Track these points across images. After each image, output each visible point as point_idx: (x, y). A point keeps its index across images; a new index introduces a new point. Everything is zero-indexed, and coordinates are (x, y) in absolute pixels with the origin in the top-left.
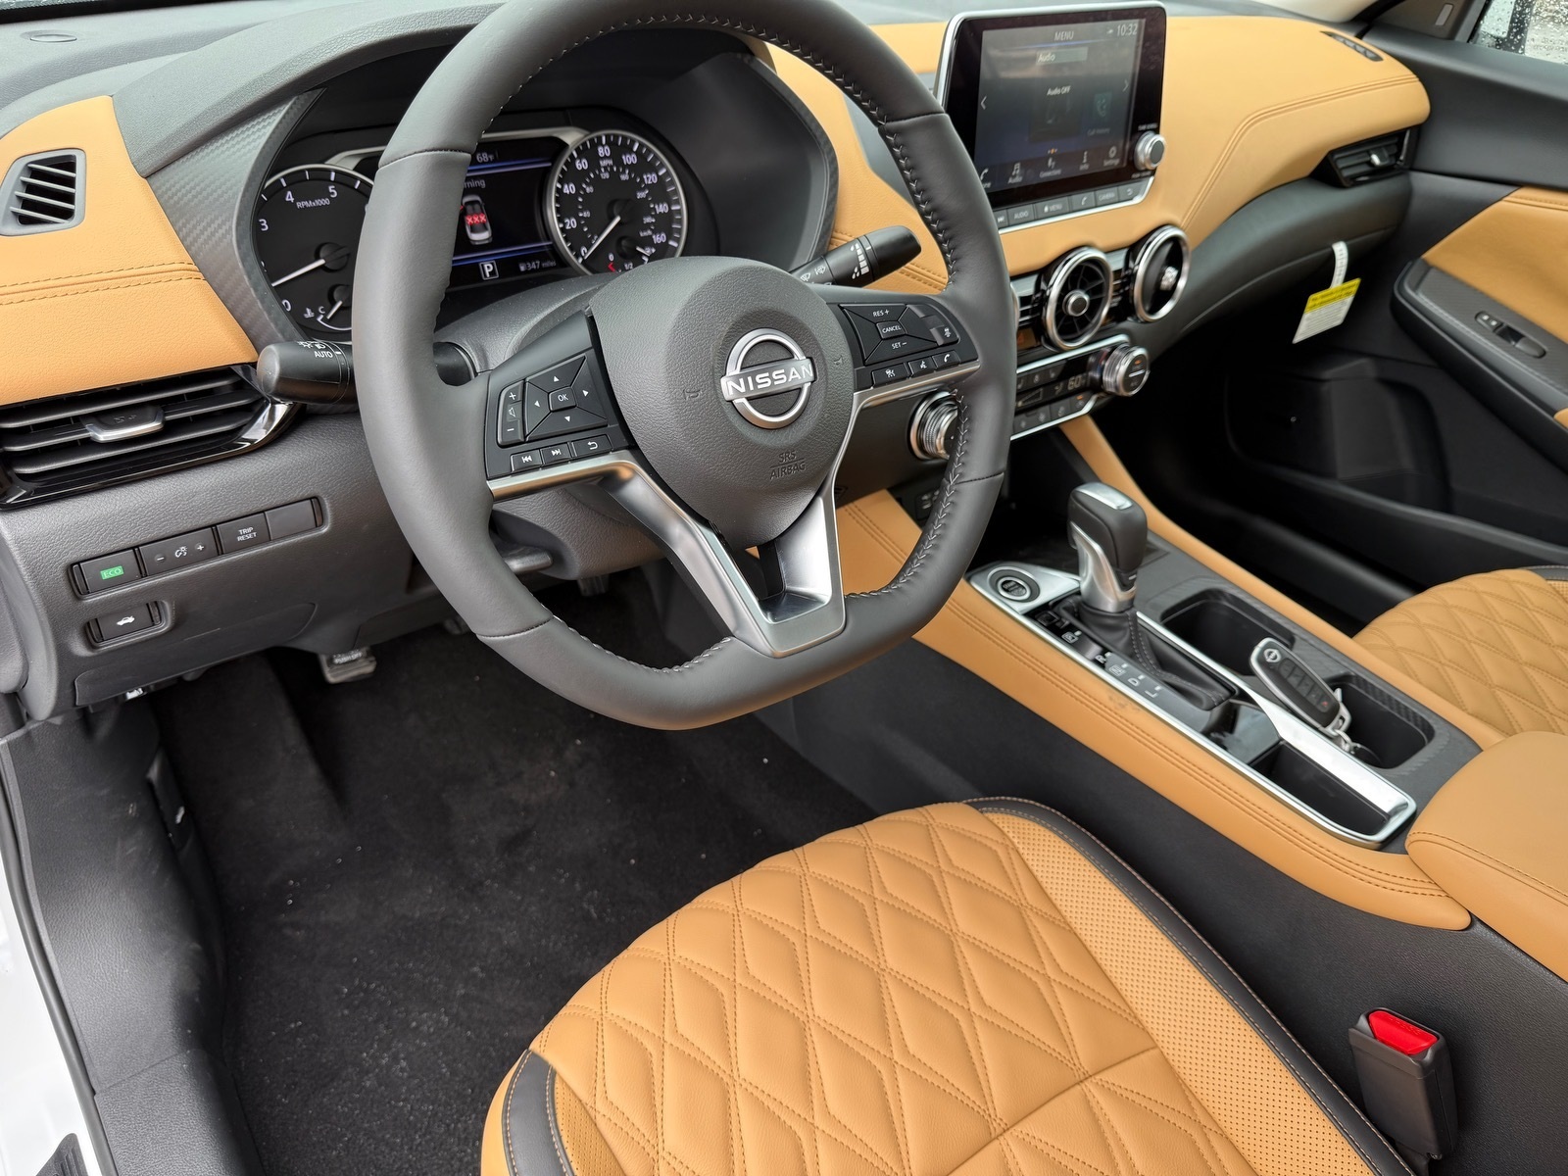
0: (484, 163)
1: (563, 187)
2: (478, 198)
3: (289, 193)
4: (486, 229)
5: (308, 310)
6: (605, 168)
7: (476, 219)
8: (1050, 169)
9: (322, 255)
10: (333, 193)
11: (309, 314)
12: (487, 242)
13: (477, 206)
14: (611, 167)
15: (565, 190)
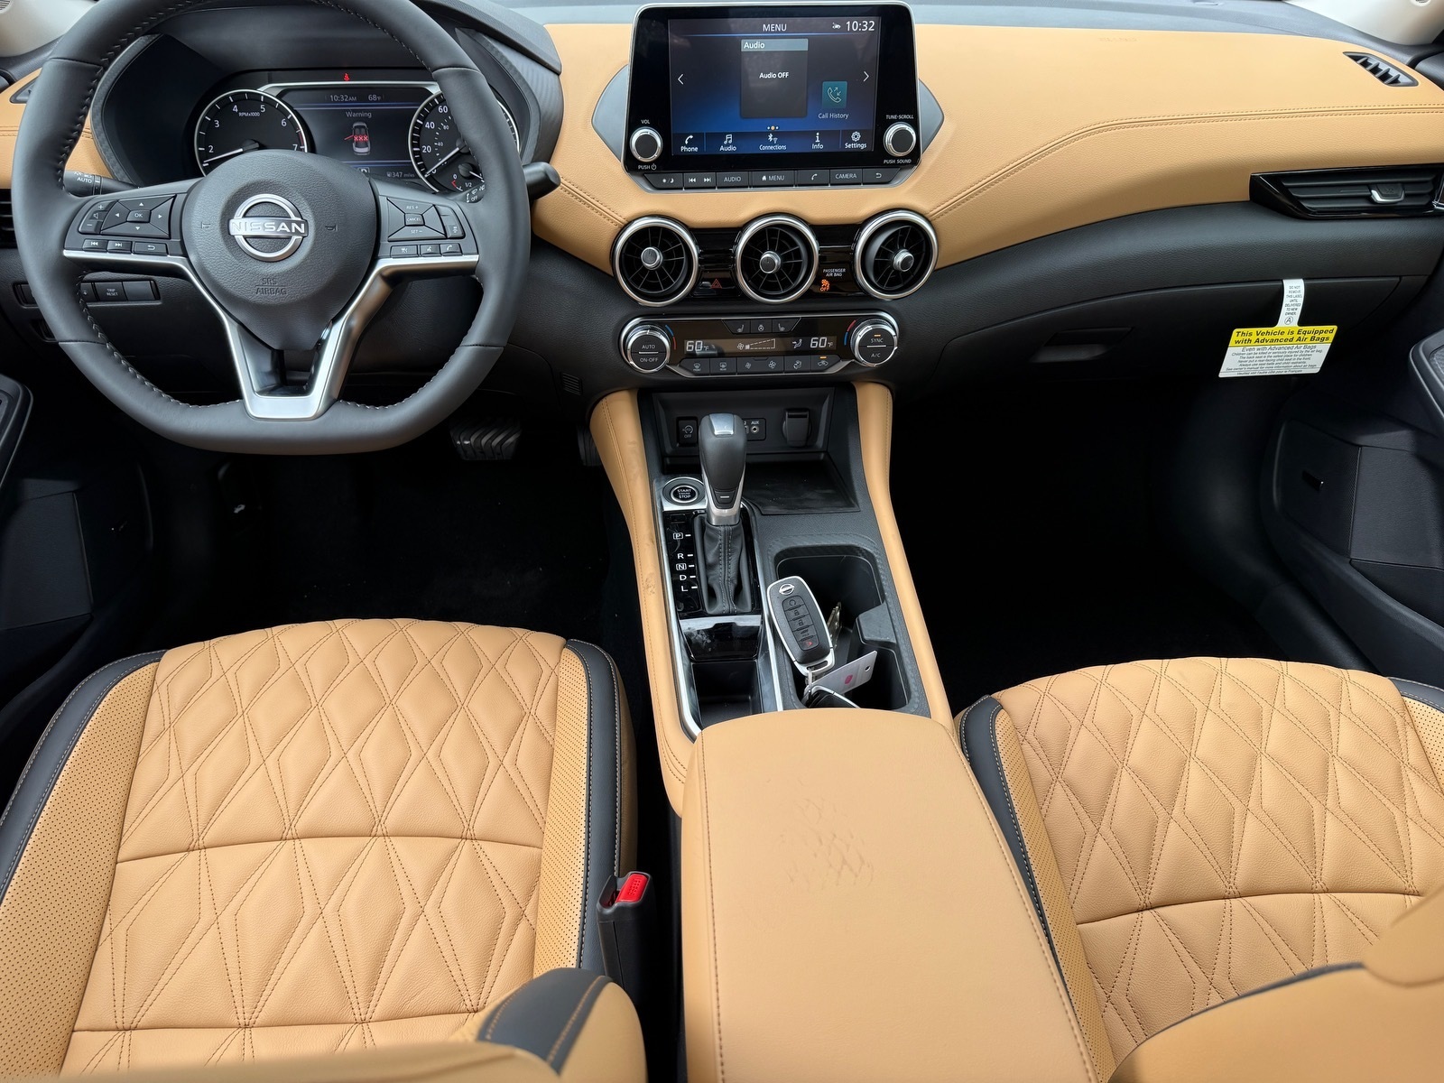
0: (373, 101)
1: (424, 123)
2: (365, 125)
3: (235, 106)
4: (367, 146)
7: (360, 138)
8: (772, 143)
9: (244, 145)
10: (262, 110)
12: (365, 154)
13: (363, 130)
15: (427, 126)
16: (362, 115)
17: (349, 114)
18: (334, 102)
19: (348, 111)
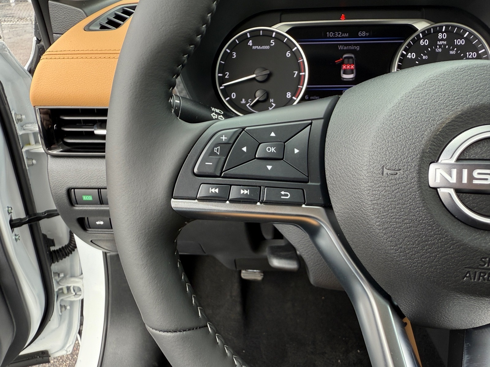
0: (362, 37)
1: (407, 54)
2: (353, 56)
3: (251, 41)
4: (353, 73)
5: (243, 100)
6: (440, 46)
7: (348, 67)
9: (256, 72)
10: (272, 44)
11: (243, 101)
12: (351, 80)
13: (351, 60)
14: (445, 45)
15: (409, 56)
16: (352, 48)
17: (340, 48)
18: (330, 38)
19: (340, 44)
